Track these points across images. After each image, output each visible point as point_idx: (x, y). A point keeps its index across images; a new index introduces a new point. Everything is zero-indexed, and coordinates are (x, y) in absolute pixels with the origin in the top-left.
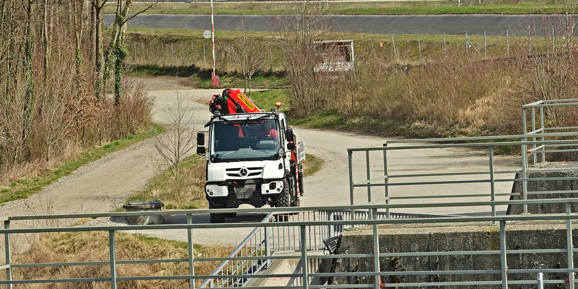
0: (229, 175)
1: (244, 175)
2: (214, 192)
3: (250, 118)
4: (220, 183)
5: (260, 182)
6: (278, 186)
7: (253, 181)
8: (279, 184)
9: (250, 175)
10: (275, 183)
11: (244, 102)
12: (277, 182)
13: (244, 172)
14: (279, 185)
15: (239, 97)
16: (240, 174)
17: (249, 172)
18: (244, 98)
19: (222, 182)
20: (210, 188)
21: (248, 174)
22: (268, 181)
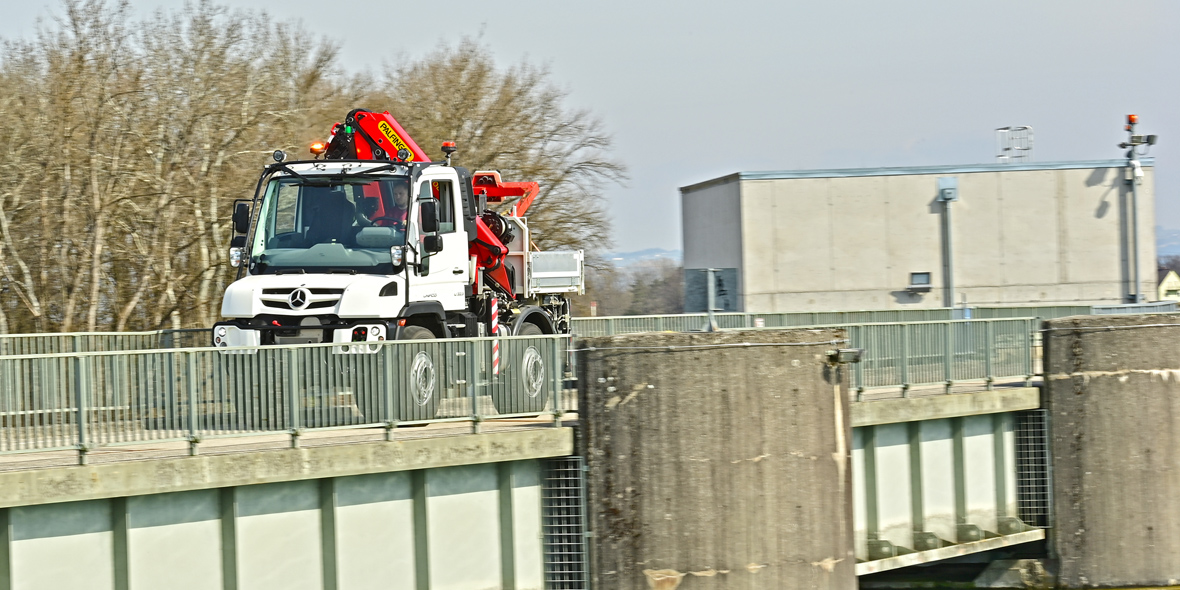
0: (268, 303)
1: (298, 304)
2: (228, 343)
3: (348, 172)
4: (242, 323)
5: (330, 324)
6: (371, 337)
7: (317, 322)
8: (376, 331)
9: (313, 305)
10: (366, 329)
11: (391, 140)
12: (369, 327)
13: (298, 299)
14: (376, 334)
15: (381, 129)
16: (290, 302)
17: (310, 298)
18: (393, 132)
19: (248, 320)
20: (222, 332)
21: (307, 303)
22: (349, 322)
